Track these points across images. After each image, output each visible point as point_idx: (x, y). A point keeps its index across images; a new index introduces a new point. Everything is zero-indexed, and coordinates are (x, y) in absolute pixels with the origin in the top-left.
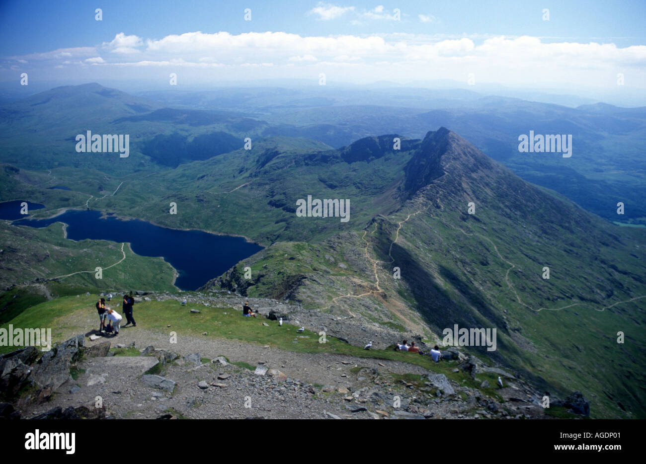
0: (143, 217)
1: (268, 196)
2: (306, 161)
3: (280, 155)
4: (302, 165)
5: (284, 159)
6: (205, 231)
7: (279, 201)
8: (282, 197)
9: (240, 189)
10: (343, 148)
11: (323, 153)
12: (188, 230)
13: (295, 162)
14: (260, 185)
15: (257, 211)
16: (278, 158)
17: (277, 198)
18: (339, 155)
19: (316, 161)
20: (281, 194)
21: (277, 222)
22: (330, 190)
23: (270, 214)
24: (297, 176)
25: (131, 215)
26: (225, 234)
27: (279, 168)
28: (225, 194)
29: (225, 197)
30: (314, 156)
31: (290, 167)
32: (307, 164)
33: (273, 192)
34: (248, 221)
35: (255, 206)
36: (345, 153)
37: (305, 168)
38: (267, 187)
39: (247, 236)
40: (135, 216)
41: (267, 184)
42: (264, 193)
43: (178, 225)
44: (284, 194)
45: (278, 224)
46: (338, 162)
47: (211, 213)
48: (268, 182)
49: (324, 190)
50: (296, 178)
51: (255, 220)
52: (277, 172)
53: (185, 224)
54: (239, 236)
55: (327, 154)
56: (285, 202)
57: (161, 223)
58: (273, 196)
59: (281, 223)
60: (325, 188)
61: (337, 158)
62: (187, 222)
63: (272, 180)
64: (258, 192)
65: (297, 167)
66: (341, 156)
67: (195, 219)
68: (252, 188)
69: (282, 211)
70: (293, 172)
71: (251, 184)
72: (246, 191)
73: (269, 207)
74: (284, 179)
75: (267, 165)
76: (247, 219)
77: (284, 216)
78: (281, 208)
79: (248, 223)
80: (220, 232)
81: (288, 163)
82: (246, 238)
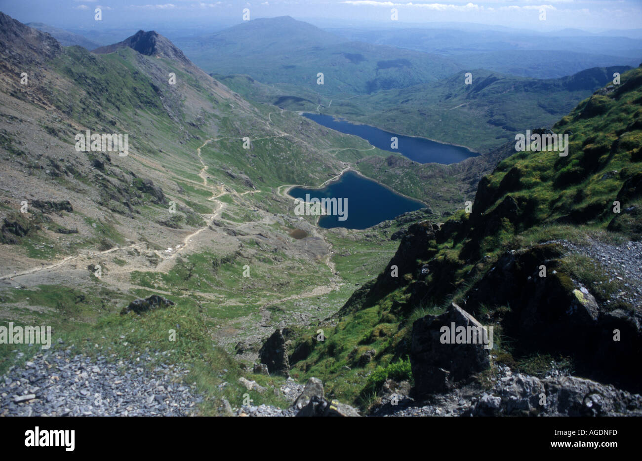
0: (371, 123)
1: (486, 116)
2: (526, 88)
3: (499, 81)
4: (521, 91)
5: (503, 84)
6: (429, 139)
7: (498, 120)
8: (502, 117)
9: (459, 108)
10: (566, 77)
11: (544, 81)
12: (414, 137)
13: (514, 87)
14: (479, 105)
15: (477, 127)
16: (496, 83)
17: (496, 117)
18: (561, 83)
19: (536, 88)
20: (500, 115)
21: (498, 138)
22: (550, 115)
23: (490, 131)
24: (517, 100)
25: (359, 121)
26: (449, 144)
27: (497, 92)
28: (445, 111)
29: (445, 113)
30: (535, 83)
31: (509, 92)
32: (526, 91)
33: (492, 113)
34: (469, 135)
35: (475, 124)
36: (567, 82)
37: (524, 93)
38: (486, 108)
39: (469, 147)
40: (363, 122)
41: (486, 105)
42: (483, 113)
43: (405, 132)
44: (504, 115)
45: (498, 140)
46: (559, 91)
47: (434, 125)
48: (487, 104)
49: (543, 115)
50: (516, 102)
51: (476, 135)
52: (496, 95)
53: (411, 132)
54: (462, 146)
55: (548, 82)
56: (504, 121)
57: (389, 129)
58: (492, 116)
59: (502, 139)
60: (545, 113)
61: (558, 86)
62: (412, 131)
63: (491, 102)
64: (477, 112)
65: (516, 92)
66: (563, 84)
67: (419, 129)
68: (471, 108)
69: (502, 129)
70: (512, 96)
71: (469, 105)
72: (465, 110)
73: (488, 126)
74: (503, 102)
75: (486, 88)
76: (467, 133)
77: (503, 133)
78: (501, 127)
79: (470, 137)
80: (443, 141)
81: (508, 89)
82: (468, 148)
